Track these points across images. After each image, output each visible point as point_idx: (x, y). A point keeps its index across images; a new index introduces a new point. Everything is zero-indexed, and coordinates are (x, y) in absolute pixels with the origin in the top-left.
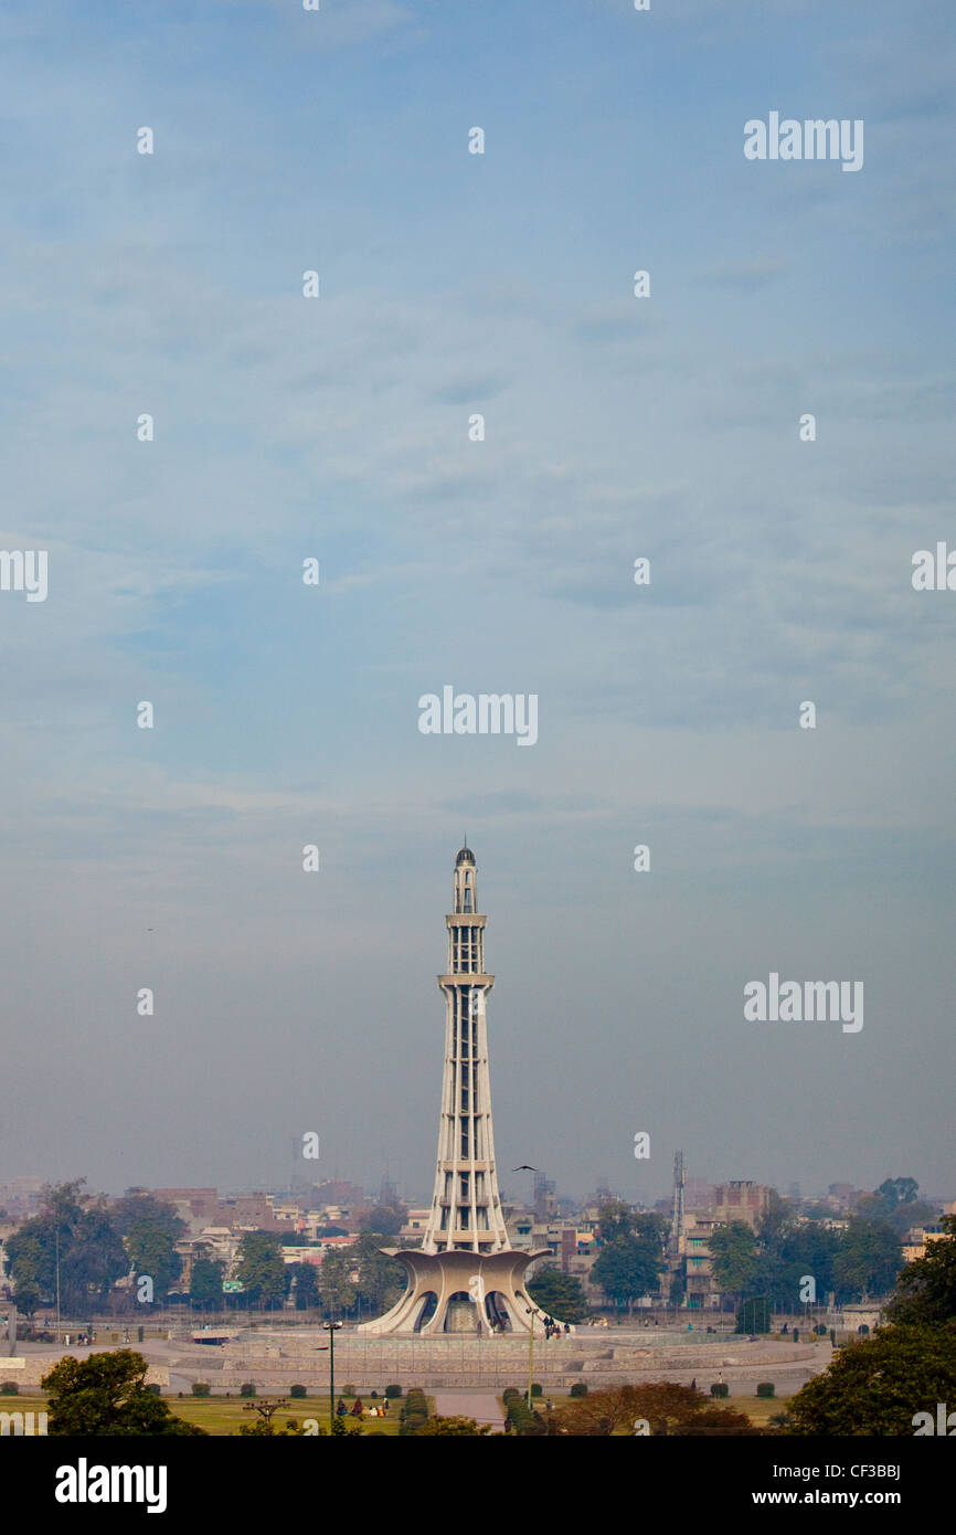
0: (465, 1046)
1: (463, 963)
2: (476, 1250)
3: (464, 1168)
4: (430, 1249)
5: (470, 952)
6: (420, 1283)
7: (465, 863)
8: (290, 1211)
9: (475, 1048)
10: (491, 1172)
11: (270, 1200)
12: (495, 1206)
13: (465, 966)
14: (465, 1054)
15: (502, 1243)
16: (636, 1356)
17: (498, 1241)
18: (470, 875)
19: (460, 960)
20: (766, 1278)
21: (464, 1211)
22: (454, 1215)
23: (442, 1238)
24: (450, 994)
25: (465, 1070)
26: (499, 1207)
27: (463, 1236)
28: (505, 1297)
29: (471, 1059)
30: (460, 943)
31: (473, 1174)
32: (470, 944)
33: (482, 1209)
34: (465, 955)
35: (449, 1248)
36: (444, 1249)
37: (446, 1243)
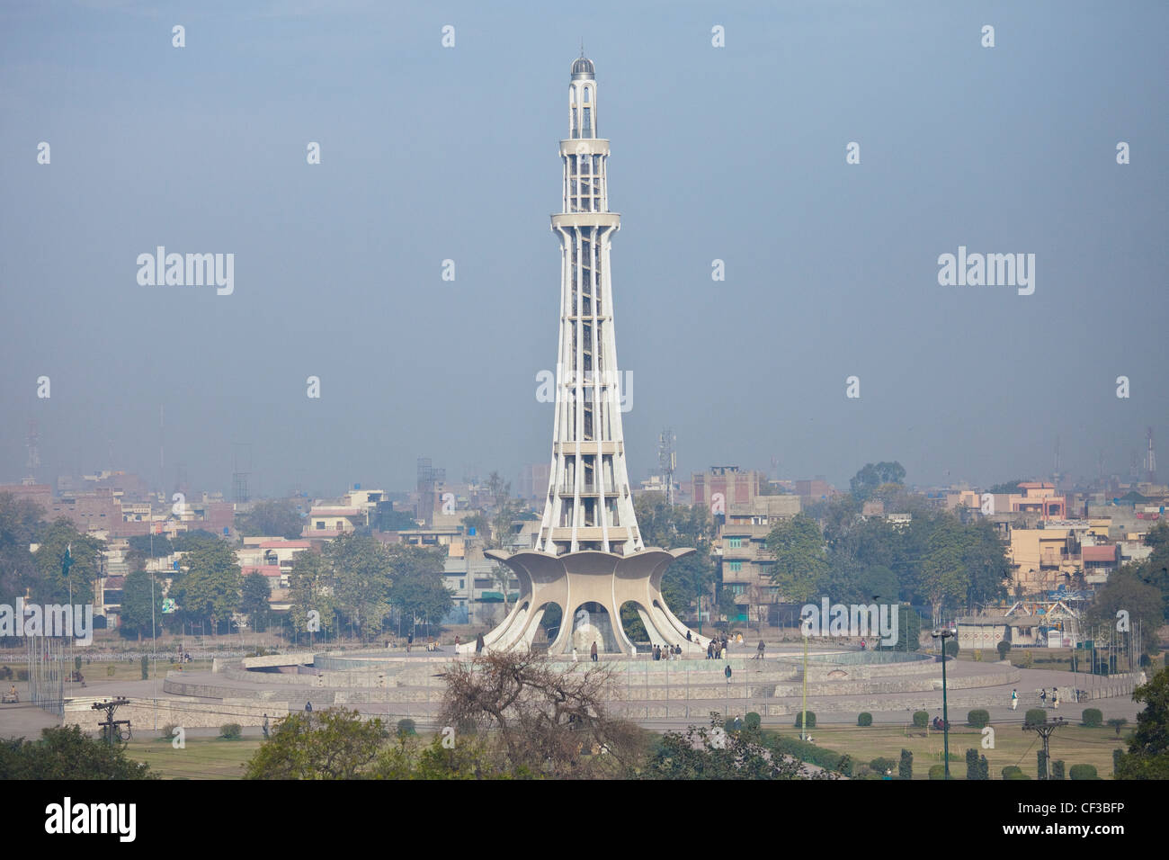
0: (587, 301)
1: (588, 193)
2: (606, 549)
3: (589, 450)
4: (552, 550)
5: (592, 186)
6: (541, 592)
7: (584, 76)
8: (141, 510)
9: (598, 303)
10: (621, 454)
11: (118, 497)
12: (626, 496)
13: (586, 202)
14: (587, 311)
15: (636, 541)
16: (831, 678)
17: (631, 541)
18: (590, 90)
19: (579, 196)
20: (842, 585)
21: (589, 503)
22: (579, 509)
23: (564, 536)
24: (568, 237)
25: (587, 330)
26: (629, 497)
27: (591, 534)
28: (643, 608)
29: (595, 317)
30: (579, 175)
31: (599, 458)
32: (591, 176)
33: (610, 501)
34: (585, 189)
35: (575, 549)
36: (568, 550)
37: (570, 542)
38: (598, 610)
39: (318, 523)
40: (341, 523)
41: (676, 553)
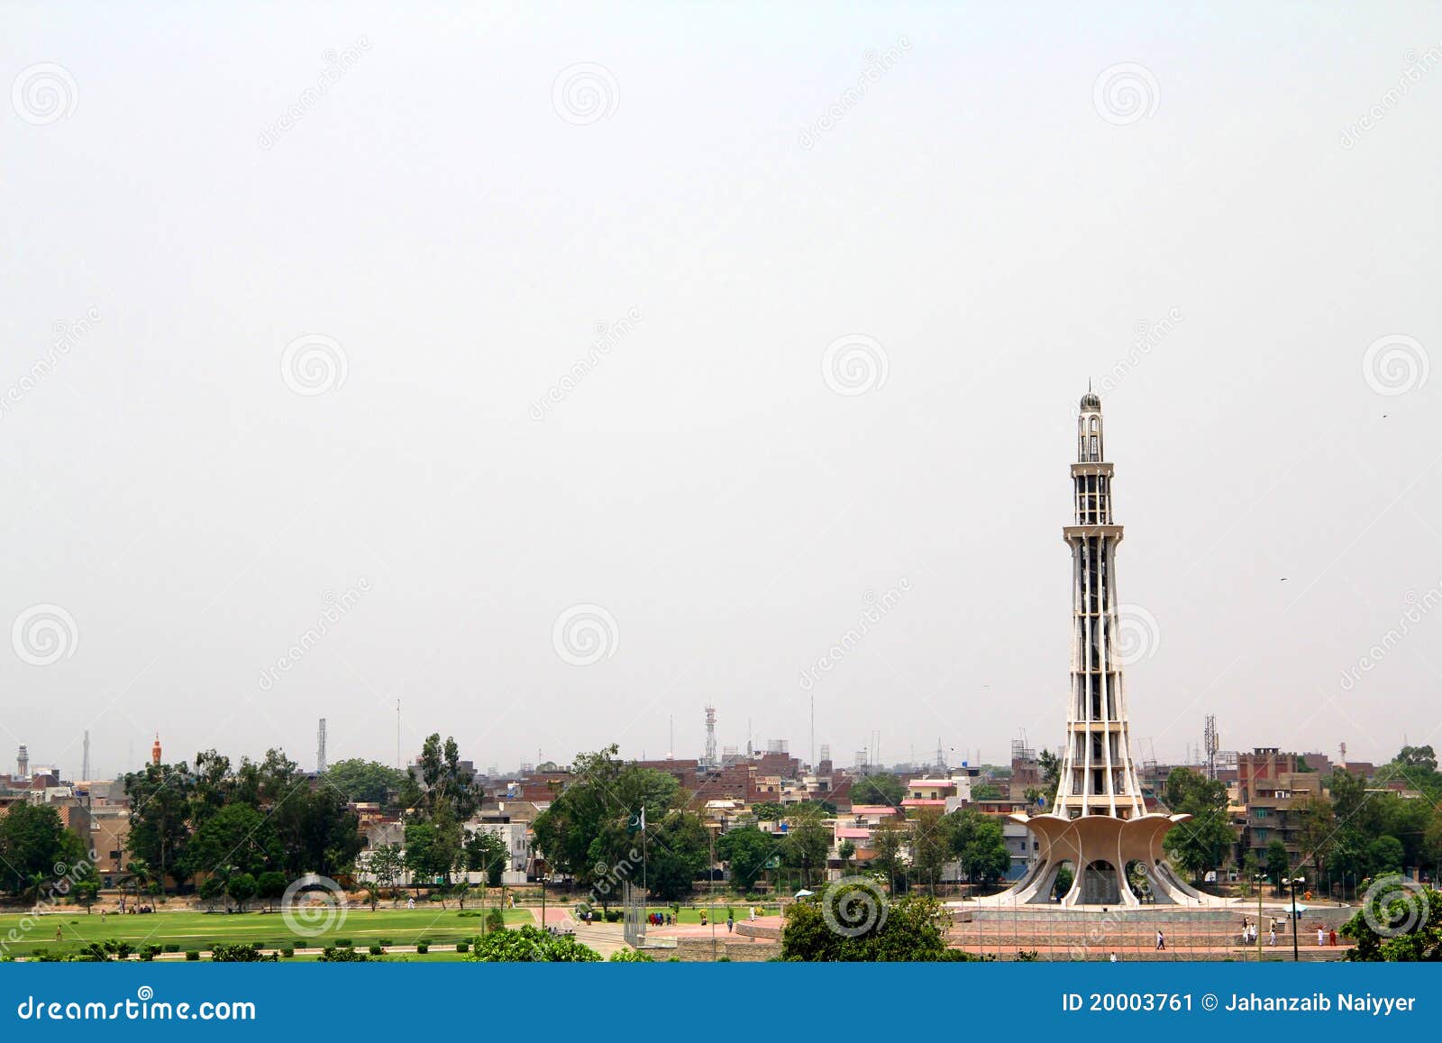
0: (1094, 600)
1: (1095, 508)
2: (1113, 814)
3: (1097, 728)
4: (1065, 815)
5: (1098, 502)
7: (1091, 408)
8: (773, 782)
9: (1104, 602)
10: (1126, 732)
14: (1094, 609)
15: (1139, 808)
18: (1096, 421)
19: (1087, 511)
21: (1099, 774)
22: (1089, 779)
23: (1076, 802)
24: (1078, 547)
25: (1095, 626)
27: (1098, 801)
29: (1102, 614)
30: (1086, 493)
31: (1107, 736)
32: (1098, 493)
33: (1117, 771)
34: (1092, 505)
35: (1085, 814)
36: (1080, 814)
37: (1082, 808)
38: (1107, 867)
39: (916, 794)
40: (935, 793)
41: (1174, 818)
